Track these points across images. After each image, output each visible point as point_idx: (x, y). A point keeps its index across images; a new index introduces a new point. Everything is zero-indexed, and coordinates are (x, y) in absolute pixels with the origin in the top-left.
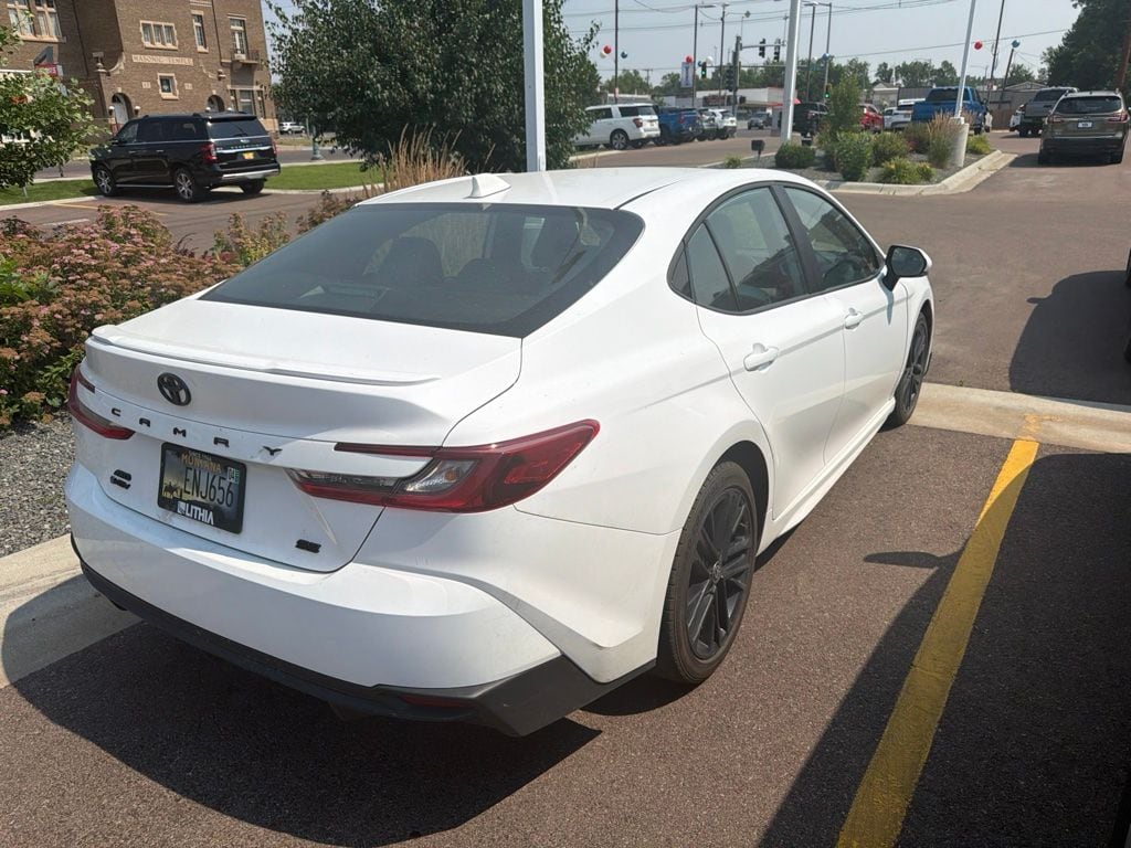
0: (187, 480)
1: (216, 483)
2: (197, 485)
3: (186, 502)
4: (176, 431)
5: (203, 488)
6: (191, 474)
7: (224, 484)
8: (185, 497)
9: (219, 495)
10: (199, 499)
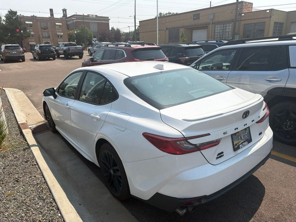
0: (239, 139)
1: (245, 135)
2: (241, 138)
3: (241, 144)
4: (244, 125)
5: (243, 138)
6: (239, 137)
7: (246, 133)
8: (240, 143)
9: (246, 137)
10: (243, 141)
